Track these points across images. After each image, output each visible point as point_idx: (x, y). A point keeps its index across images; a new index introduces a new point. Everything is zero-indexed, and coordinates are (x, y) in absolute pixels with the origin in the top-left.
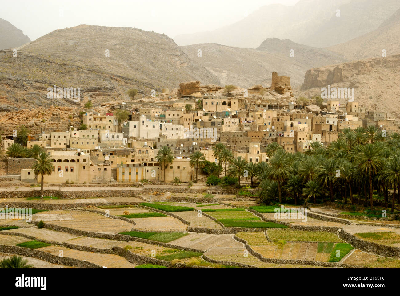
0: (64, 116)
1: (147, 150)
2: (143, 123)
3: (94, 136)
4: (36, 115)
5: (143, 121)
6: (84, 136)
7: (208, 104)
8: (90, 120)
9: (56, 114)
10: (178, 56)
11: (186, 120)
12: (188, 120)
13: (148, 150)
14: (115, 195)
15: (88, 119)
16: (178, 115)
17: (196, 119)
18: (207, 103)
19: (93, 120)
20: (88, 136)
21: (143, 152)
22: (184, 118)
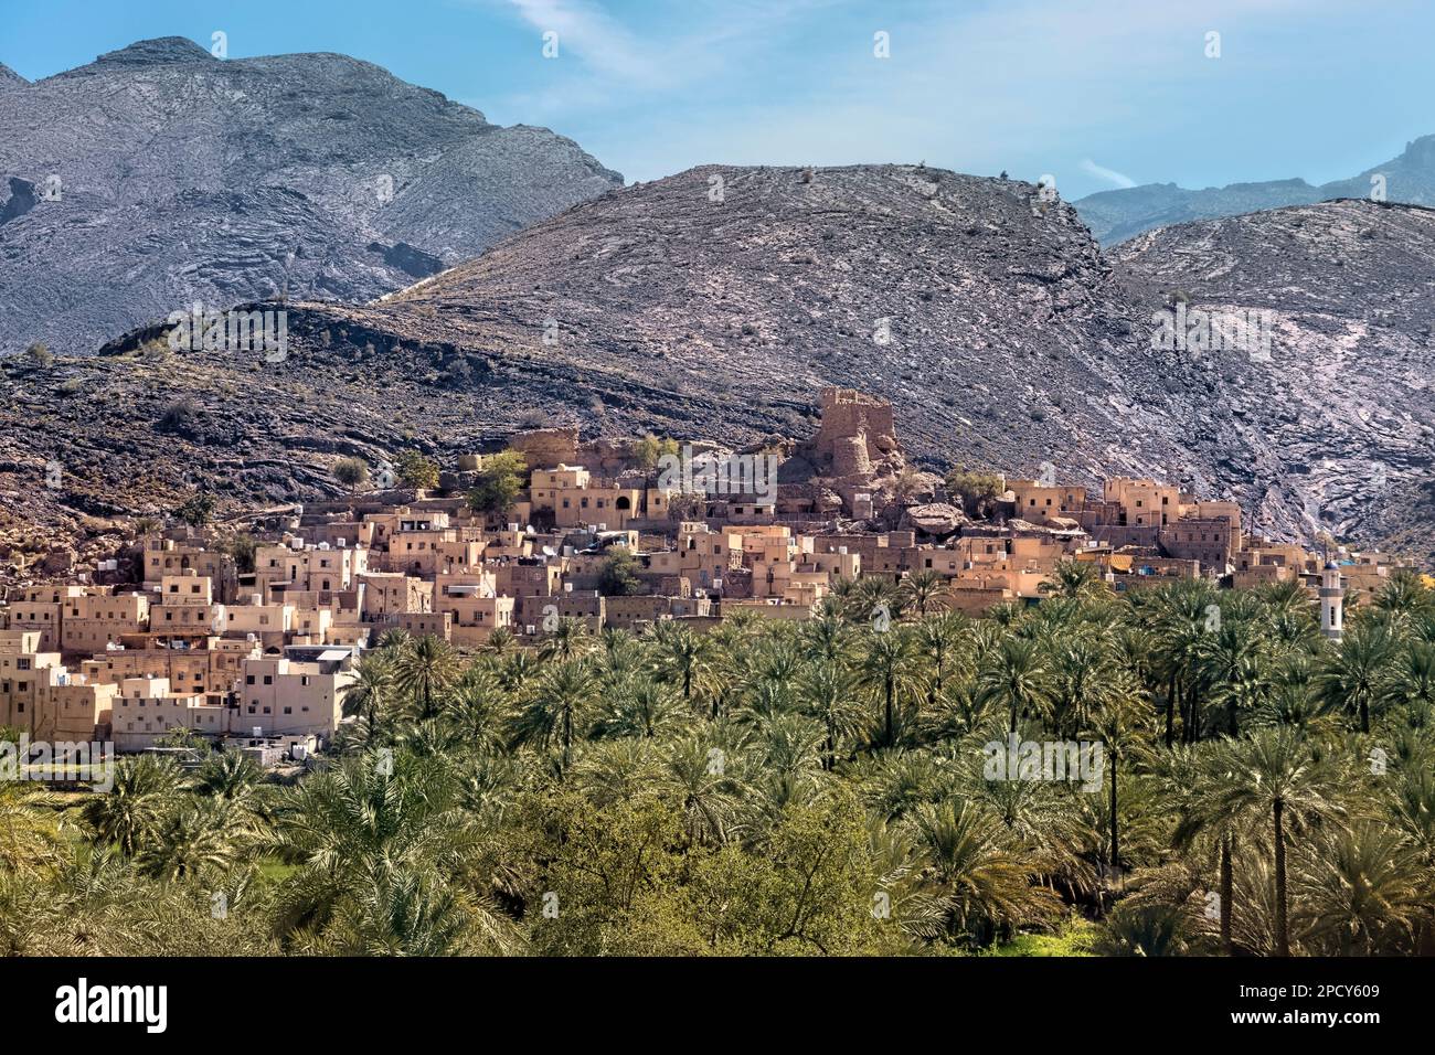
0: (90, 553)
3: (127, 616)
6: (98, 615)
7: (572, 506)
8: (155, 563)
10: (1046, 280)
15: (148, 562)
18: (566, 504)
19: (162, 562)
20: (111, 615)
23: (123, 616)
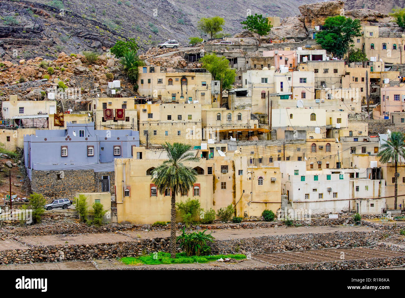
0: (98, 76)
1: (329, 145)
2: (282, 87)
3: (193, 117)
4: (37, 74)
5: (282, 83)
6: (169, 118)
7: (376, 48)
8: (160, 81)
9: (85, 71)
11: (356, 79)
12: (360, 80)
13: (331, 143)
14: (324, 245)
15: (154, 81)
16: (336, 71)
17: (371, 79)
18: (372, 47)
19: (165, 81)
20: (180, 117)
21: (321, 148)
22: (351, 75)
23: (190, 117)
